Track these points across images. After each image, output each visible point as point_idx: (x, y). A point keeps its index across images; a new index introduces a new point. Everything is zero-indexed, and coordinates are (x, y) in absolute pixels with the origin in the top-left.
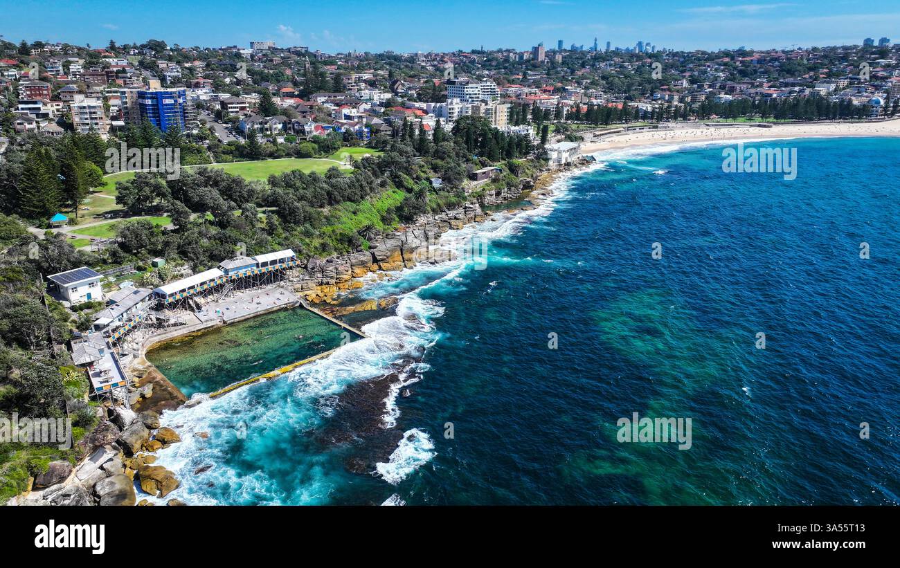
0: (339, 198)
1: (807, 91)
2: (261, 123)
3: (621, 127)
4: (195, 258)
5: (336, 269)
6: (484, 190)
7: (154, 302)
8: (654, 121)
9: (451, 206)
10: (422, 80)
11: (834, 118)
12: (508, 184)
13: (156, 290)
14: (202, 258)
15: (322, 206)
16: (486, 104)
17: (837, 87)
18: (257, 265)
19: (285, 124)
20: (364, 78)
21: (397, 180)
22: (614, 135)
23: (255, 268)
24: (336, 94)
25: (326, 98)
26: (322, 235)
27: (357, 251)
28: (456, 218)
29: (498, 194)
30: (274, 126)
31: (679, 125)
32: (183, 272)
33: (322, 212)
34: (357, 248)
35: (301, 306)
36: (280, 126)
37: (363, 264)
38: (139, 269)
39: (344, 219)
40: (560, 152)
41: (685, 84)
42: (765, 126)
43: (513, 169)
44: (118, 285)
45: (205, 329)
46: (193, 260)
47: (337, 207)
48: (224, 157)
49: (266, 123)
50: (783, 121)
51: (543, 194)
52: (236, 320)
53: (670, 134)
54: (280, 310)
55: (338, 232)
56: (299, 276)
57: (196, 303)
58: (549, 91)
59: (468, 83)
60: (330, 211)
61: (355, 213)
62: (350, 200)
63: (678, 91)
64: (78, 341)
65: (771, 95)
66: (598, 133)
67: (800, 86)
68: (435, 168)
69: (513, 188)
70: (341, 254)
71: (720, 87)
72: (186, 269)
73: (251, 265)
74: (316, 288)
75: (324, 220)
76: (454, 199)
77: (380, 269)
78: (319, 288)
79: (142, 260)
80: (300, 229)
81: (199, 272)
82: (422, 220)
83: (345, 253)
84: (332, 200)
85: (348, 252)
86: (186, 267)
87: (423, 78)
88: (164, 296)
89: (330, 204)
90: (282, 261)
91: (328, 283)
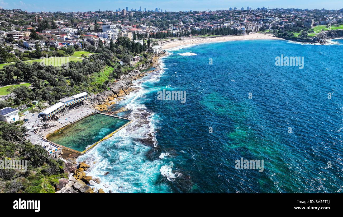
0: (93, 71)
1: (222, 25)
2: (35, 43)
3: (169, 40)
4: (49, 99)
5: (103, 98)
6: (138, 64)
7: (41, 118)
8: (179, 37)
9: (130, 71)
10: (85, 24)
11: (233, 34)
12: (145, 62)
13: (40, 113)
14: (52, 99)
15: (87, 75)
16: (124, 32)
17: (230, 24)
18: (75, 99)
19: (46, 43)
20: (60, 23)
21: (108, 63)
22: (167, 42)
23: (74, 101)
24: (54, 30)
25: (50, 32)
26: (91, 86)
27: (106, 91)
28: (133, 76)
29: (143, 66)
30: (42, 44)
31: (187, 38)
32: (46, 105)
33: (88, 77)
34: (106, 89)
35: (98, 113)
36: (44, 44)
37: (111, 95)
38: (29, 106)
39: (96, 79)
40: (156, 49)
41: (182, 24)
42: (214, 38)
43: (145, 56)
44: (23, 113)
45: (65, 126)
46: (48, 100)
47: (93, 74)
48: (25, 58)
49: (38, 43)
50: (218, 36)
51: (157, 65)
52: (75, 121)
53: (186, 41)
54: (90, 116)
55: (97, 84)
56: (89, 102)
57: (56, 117)
58: (135, 27)
59: (111, 24)
60: (90, 76)
61: (99, 76)
62: (96, 71)
63: (180, 26)
64: (27, 136)
65: (211, 27)
66: (162, 42)
67: (219, 23)
68: (119, 58)
69: (147, 63)
70: (101, 92)
71: (194, 25)
72: (47, 104)
73: (72, 100)
74: (98, 106)
75: (90, 80)
76: (130, 69)
77: (118, 96)
78: (99, 106)
79: (28, 102)
80: (83, 84)
81: (53, 105)
82: (122, 77)
83: (102, 92)
84: (90, 72)
85: (103, 91)
86: (46, 103)
87: (85, 22)
88: (45, 115)
89: (90, 74)
90: (83, 97)
91: (102, 104)
